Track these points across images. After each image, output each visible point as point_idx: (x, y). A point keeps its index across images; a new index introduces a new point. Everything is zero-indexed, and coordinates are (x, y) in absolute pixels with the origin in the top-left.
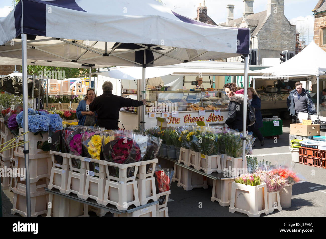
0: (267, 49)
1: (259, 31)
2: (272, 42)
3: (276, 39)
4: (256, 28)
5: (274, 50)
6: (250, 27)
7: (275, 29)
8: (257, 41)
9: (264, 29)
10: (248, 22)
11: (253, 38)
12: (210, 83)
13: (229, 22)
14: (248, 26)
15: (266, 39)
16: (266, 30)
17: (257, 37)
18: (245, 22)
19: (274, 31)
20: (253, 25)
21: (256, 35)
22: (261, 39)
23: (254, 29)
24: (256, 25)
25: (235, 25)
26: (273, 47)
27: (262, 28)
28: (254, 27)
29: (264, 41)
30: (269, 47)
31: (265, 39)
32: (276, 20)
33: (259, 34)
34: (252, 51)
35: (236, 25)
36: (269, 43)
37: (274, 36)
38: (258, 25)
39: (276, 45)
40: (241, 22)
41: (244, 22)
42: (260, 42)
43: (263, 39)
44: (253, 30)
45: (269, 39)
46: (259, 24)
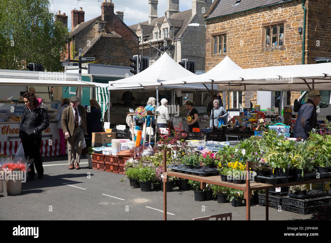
0: (193, 55)
1: (182, 33)
2: (198, 47)
3: (203, 43)
4: (179, 30)
5: (201, 56)
6: (173, 28)
7: (202, 31)
8: (180, 46)
9: (189, 31)
10: (170, 23)
11: (176, 41)
12: (48, 94)
13: (151, 21)
14: (170, 27)
15: (192, 44)
16: (191, 32)
17: (180, 40)
18: (167, 22)
19: (201, 33)
20: (177, 26)
21: (179, 38)
22: (184, 43)
23: (178, 31)
24: (180, 26)
25: (156, 25)
26: (200, 53)
27: (186, 31)
28: (178, 29)
29: (188, 46)
30: (195, 53)
31: (190, 44)
32: (203, 21)
33: (182, 37)
34: (143, 59)
35: (158, 25)
36: (195, 48)
37: (201, 40)
38: (182, 26)
39: (203, 51)
40: (163, 22)
41: (165, 22)
42: (183, 47)
43: (188, 43)
44: (177, 33)
45: (195, 44)
46: (183, 24)
